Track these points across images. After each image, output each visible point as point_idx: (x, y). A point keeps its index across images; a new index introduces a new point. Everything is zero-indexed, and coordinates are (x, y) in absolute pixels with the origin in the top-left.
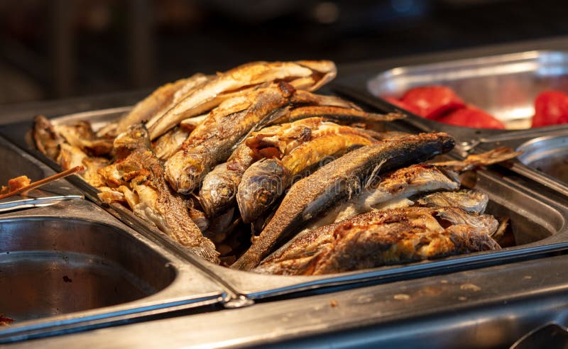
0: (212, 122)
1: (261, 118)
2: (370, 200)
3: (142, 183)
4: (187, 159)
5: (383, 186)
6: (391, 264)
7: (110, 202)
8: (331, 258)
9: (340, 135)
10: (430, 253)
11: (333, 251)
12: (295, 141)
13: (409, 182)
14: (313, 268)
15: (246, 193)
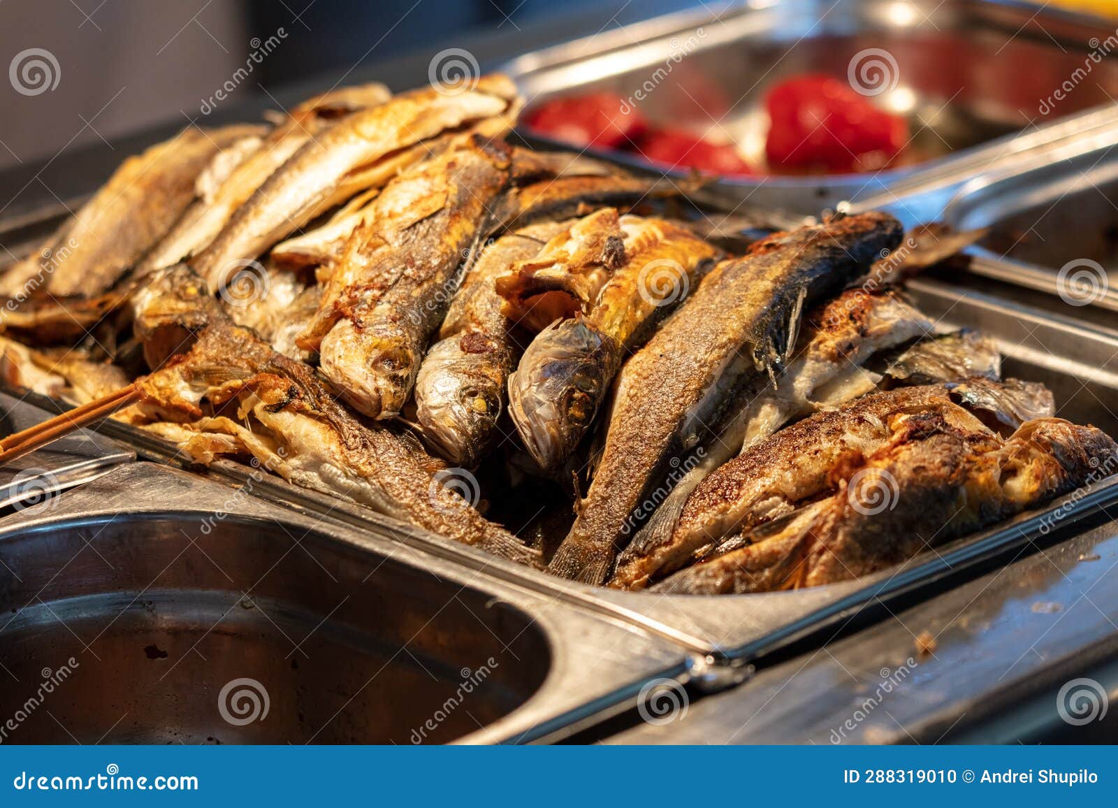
0: (379, 246)
1: (476, 224)
2: (802, 384)
3: (279, 407)
4: (368, 340)
5: (816, 348)
6: (968, 531)
7: (210, 460)
8: (840, 537)
9: (667, 242)
10: (1032, 494)
11: (841, 519)
12: (599, 270)
13: (863, 332)
14: (801, 564)
15: (540, 403)
